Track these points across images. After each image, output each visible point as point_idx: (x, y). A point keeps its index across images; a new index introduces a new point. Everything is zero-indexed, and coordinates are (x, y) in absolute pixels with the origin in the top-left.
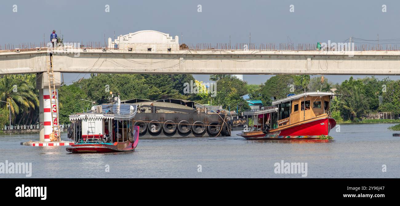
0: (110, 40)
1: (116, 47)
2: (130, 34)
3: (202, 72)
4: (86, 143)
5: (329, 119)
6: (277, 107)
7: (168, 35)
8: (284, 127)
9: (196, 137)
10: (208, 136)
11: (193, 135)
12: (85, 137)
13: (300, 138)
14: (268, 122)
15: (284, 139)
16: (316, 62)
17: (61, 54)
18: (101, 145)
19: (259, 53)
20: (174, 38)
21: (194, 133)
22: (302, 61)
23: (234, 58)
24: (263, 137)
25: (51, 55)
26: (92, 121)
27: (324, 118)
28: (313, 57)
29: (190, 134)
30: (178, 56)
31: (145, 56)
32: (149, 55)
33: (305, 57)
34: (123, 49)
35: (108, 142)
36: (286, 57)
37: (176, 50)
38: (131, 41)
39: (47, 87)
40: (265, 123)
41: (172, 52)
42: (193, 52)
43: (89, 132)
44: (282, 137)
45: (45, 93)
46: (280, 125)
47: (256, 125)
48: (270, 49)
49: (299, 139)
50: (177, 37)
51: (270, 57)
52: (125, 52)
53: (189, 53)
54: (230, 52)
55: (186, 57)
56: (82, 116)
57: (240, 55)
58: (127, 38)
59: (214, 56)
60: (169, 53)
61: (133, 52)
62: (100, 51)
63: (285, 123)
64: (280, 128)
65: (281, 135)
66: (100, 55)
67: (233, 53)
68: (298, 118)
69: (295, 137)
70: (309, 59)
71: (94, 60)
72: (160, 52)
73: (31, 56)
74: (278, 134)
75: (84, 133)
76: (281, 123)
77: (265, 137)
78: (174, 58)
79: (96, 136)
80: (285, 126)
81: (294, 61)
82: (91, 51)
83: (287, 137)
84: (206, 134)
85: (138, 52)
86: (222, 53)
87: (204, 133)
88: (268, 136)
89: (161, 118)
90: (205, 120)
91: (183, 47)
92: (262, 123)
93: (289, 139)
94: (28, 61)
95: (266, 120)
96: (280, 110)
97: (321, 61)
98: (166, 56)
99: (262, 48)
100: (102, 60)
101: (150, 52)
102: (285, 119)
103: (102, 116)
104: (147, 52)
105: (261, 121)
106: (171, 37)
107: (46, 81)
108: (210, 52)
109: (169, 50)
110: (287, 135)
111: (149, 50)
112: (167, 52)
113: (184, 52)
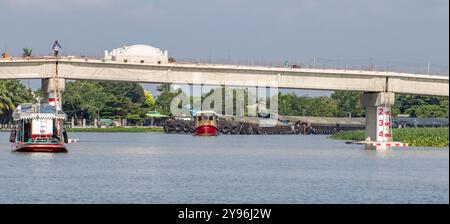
0: (106, 52)
1: (113, 58)
7: (158, 49)
16: (284, 77)
17: (66, 63)
20: (163, 53)
22: (273, 76)
23: (215, 72)
25: (57, 63)
28: (283, 73)
30: (167, 68)
32: (142, 66)
33: (276, 73)
34: (120, 60)
36: (260, 72)
37: (165, 63)
38: (127, 53)
39: (53, 91)
41: (162, 65)
42: (179, 65)
45: (51, 96)
48: (247, 64)
50: (166, 52)
52: (121, 63)
54: (211, 66)
55: (174, 69)
57: (221, 69)
59: (197, 70)
60: (159, 65)
61: (128, 63)
62: (100, 61)
66: (99, 65)
67: (214, 67)
70: (279, 75)
71: (94, 69)
72: (151, 64)
73: (40, 63)
78: (164, 70)
82: (92, 61)
85: (133, 64)
86: (205, 67)
91: (170, 61)
94: (38, 68)
97: (290, 77)
98: (156, 68)
99: (239, 64)
100: (100, 69)
104: (140, 64)
106: (161, 52)
107: (52, 85)
108: (194, 66)
109: (159, 62)
111: (142, 62)
112: (157, 64)
113: (172, 65)
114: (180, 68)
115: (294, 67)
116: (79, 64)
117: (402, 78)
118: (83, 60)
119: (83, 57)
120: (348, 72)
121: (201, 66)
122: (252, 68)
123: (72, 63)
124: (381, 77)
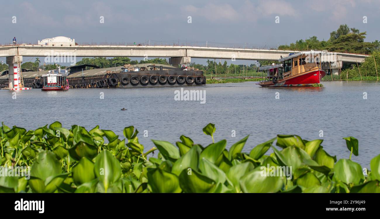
0: (39, 41)
2: (53, 38)
3: (85, 55)
4: (49, 87)
5: (320, 71)
6: (282, 63)
7: (70, 38)
8: (287, 78)
9: (188, 85)
10: (195, 85)
11: (186, 85)
12: (49, 84)
13: (300, 85)
14: (276, 75)
15: (288, 86)
16: (135, 51)
17: (22, 47)
18: (57, 87)
19: (110, 47)
20: (72, 40)
21: (187, 83)
22: (129, 50)
23: (99, 49)
24: (273, 86)
25: (18, 48)
26: (52, 77)
27: (317, 70)
28: (134, 49)
29: (184, 84)
30: (74, 48)
31: (60, 48)
32: (62, 48)
33: (130, 49)
35: (60, 86)
36: (122, 49)
37: (74, 46)
38: (54, 41)
40: (274, 75)
41: (72, 46)
42: (81, 47)
43: (51, 82)
44: (287, 85)
45: (15, 65)
46: (285, 76)
47: (269, 76)
49: (298, 87)
50: (74, 40)
51: (115, 49)
52: (51, 46)
53: (80, 47)
54: (97, 46)
55: (78, 48)
56: (48, 75)
57: (102, 48)
58: (52, 40)
59: (90, 48)
60: (71, 47)
61: (54, 46)
62: (40, 46)
63: (288, 75)
64: (285, 79)
65: (285, 84)
67: (99, 47)
68: (297, 71)
69: (296, 85)
70: (132, 50)
71: (37, 50)
72: (66, 47)
74: (284, 83)
75: (49, 82)
76: (285, 75)
77: (274, 86)
78: (73, 49)
79: (54, 84)
80: (289, 78)
81: (125, 50)
82: (36, 46)
83: (290, 85)
84: (194, 84)
85: (57, 47)
86: (94, 47)
87: (184, 83)
88: (277, 85)
89: (166, 74)
90: (194, 74)
91: (76, 44)
92: (272, 75)
93: (291, 86)
94: (7, 51)
95: (275, 73)
96: (284, 66)
97: (137, 51)
98: (69, 48)
100: (40, 50)
101: (62, 47)
102: (288, 72)
103: (56, 75)
104: (61, 46)
105: (271, 74)
106: (71, 40)
107: (16, 60)
108: (88, 46)
109: (71, 45)
110: (290, 84)
111: (62, 45)
112: (69, 46)
113: (77, 46)
114: (81, 48)
115: (139, 45)
116: (29, 48)
117: (193, 49)
118: (31, 46)
119: (30, 44)
120: (167, 47)
121: (92, 47)
122: (118, 47)
123: (25, 48)
124: (183, 49)
